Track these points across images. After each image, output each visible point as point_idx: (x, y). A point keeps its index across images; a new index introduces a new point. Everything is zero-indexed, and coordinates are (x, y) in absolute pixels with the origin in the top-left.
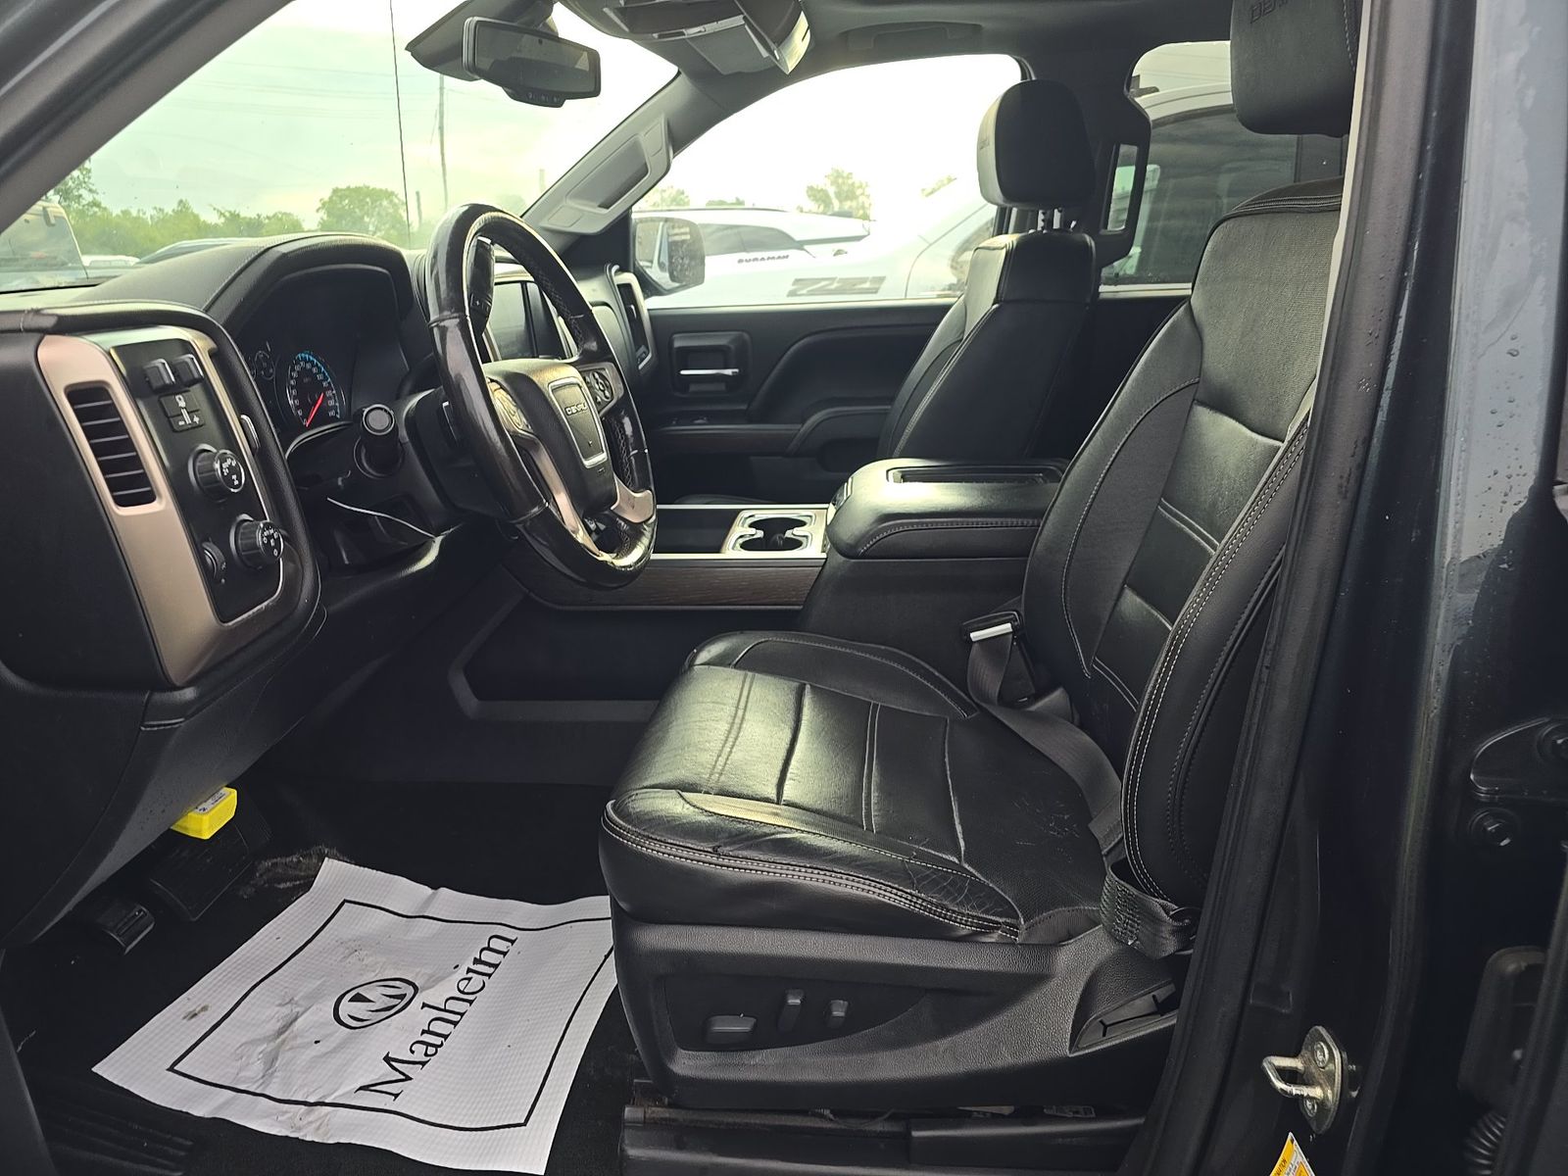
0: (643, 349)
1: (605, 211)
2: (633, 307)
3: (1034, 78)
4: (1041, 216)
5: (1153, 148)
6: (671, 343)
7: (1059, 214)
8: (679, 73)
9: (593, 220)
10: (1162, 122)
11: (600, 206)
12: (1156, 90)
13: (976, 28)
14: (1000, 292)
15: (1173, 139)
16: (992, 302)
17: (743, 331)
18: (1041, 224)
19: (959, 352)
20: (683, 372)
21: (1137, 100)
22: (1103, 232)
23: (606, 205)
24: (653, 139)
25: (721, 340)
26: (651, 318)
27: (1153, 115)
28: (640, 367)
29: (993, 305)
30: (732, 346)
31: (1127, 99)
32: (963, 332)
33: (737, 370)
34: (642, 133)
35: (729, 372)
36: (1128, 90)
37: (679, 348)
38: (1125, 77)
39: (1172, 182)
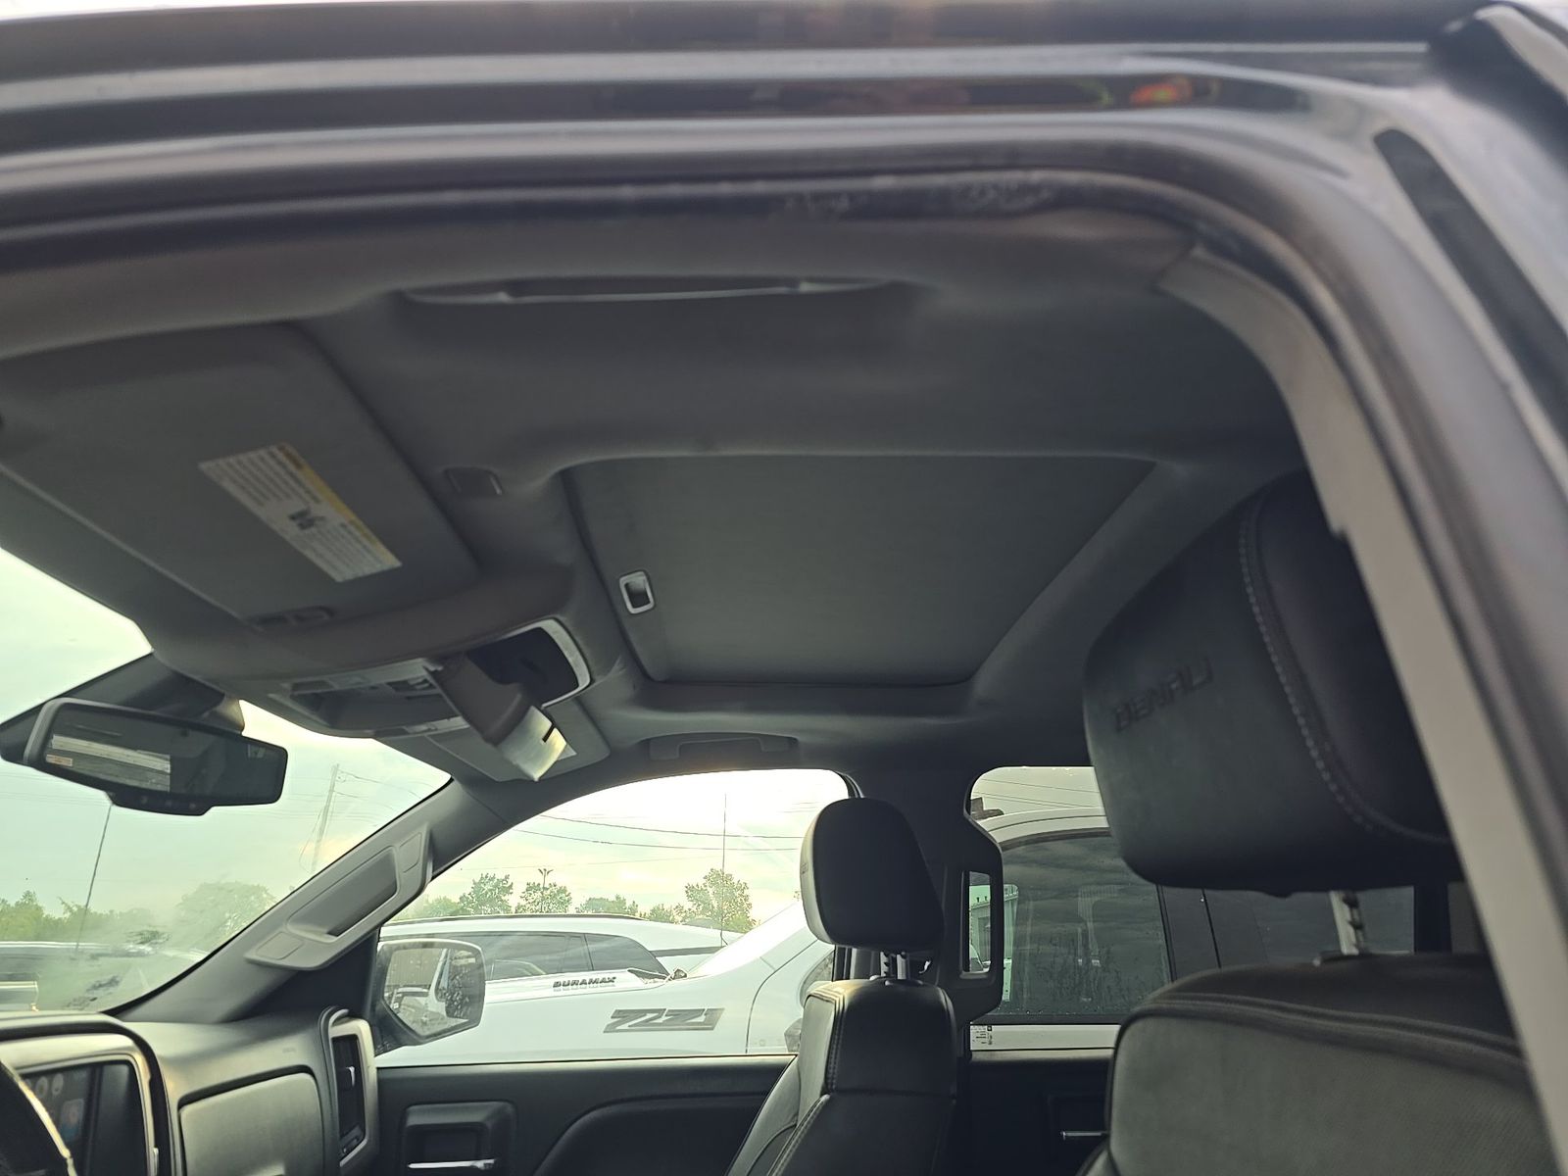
0: (356, 1131)
1: (333, 939)
2: (352, 1069)
3: (862, 796)
4: (883, 959)
5: (1006, 870)
6: (404, 1117)
7: (903, 960)
8: (451, 780)
9: (313, 948)
10: (1009, 845)
11: (330, 933)
12: (1000, 813)
13: (792, 741)
14: (830, 1076)
15: (1024, 861)
16: (819, 1092)
17: (506, 1101)
18: (884, 968)
19: (792, 1144)
20: (413, 1166)
21: (979, 822)
22: (964, 975)
23: (335, 932)
24: (410, 852)
25: (475, 1114)
26: (380, 1082)
27: (998, 837)
28: (343, 1163)
29: (822, 1095)
30: (489, 1125)
31: (969, 822)
32: (797, 1114)
33: (491, 1161)
34: (398, 845)
35: (480, 1164)
36: (969, 813)
37: (412, 1127)
38: (961, 798)
39: (1031, 905)
